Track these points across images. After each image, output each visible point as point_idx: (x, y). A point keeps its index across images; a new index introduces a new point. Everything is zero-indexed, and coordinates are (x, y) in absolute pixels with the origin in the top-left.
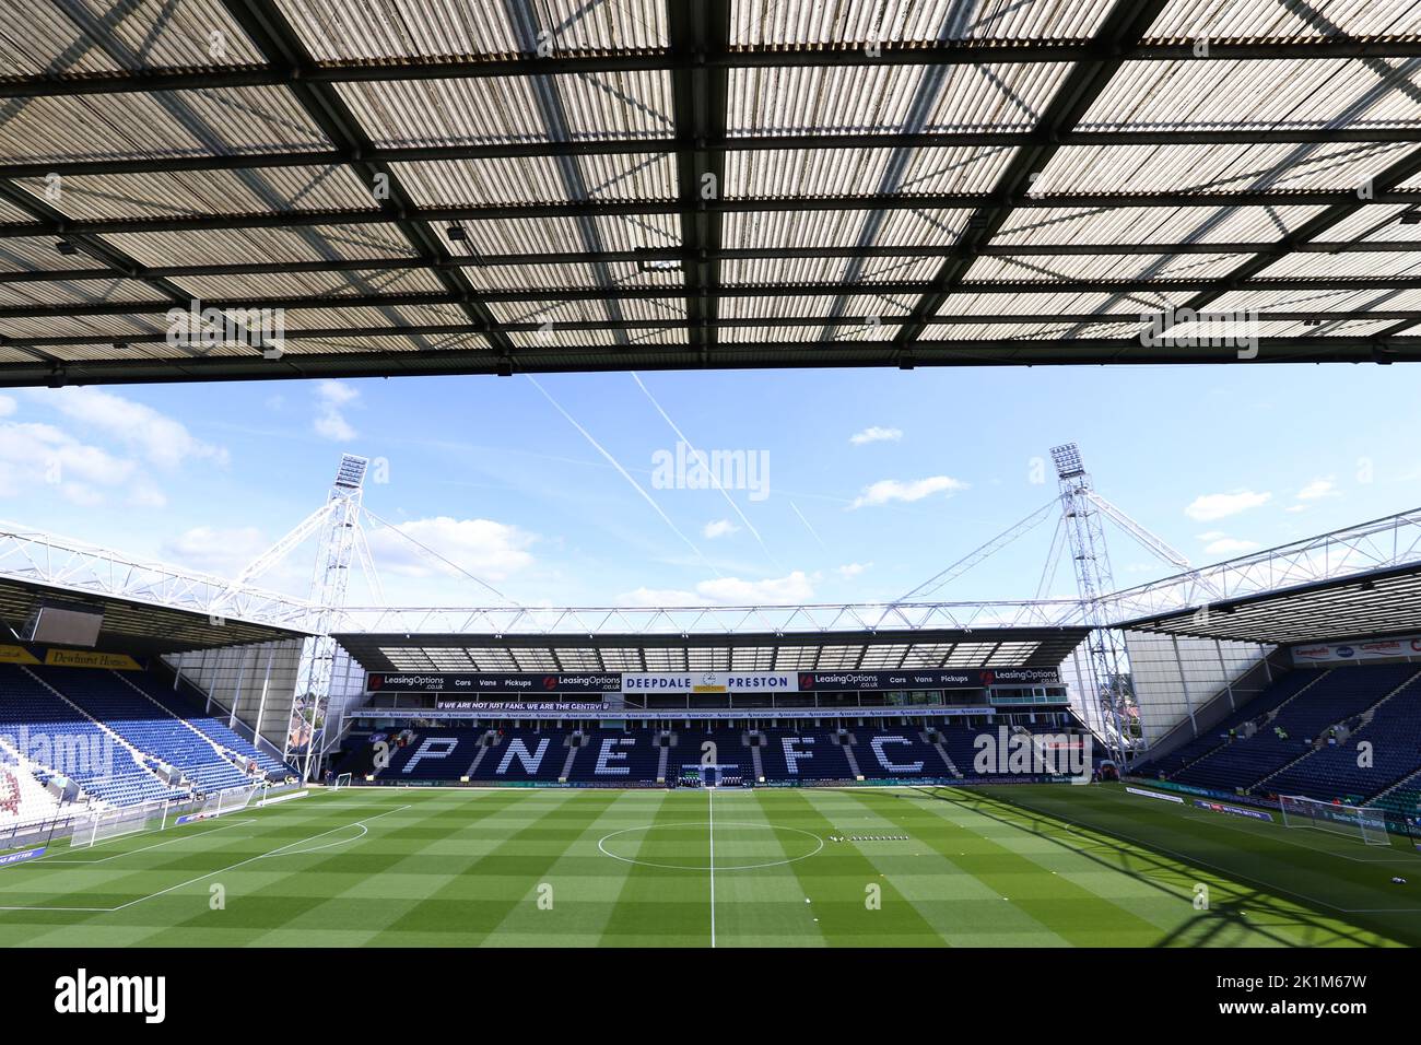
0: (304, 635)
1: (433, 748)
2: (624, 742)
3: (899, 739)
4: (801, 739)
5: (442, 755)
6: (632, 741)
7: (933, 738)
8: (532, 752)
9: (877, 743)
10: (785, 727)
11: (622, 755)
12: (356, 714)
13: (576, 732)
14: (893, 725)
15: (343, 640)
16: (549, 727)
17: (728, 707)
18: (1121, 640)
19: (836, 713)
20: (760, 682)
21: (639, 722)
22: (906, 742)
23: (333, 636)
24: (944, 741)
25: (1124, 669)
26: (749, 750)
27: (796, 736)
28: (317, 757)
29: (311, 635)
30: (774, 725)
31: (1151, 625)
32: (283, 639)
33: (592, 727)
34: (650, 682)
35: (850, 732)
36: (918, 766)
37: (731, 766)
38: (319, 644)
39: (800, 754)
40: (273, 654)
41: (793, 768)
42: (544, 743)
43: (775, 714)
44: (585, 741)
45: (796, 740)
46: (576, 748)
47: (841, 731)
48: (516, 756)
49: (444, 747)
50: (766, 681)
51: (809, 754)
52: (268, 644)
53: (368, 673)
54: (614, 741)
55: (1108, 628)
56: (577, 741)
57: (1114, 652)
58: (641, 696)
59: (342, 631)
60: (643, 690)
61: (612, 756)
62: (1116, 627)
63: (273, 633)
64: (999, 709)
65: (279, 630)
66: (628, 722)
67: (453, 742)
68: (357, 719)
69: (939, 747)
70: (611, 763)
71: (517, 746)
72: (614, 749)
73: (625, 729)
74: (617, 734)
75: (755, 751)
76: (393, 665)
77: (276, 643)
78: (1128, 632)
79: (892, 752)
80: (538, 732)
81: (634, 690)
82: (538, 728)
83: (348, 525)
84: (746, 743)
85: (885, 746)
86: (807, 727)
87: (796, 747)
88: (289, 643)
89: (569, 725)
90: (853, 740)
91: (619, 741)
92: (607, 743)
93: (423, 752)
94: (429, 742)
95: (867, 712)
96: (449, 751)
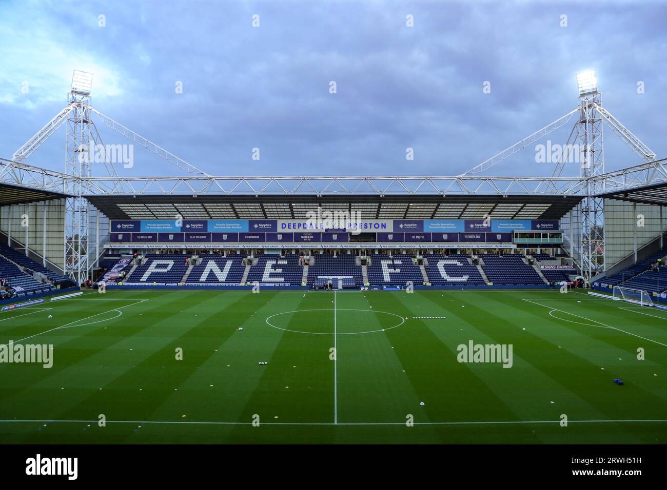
0: (65, 196)
1: (158, 266)
2: (280, 262)
3: (455, 262)
4: (393, 262)
5: (164, 270)
6: (285, 262)
7: (476, 262)
8: (222, 269)
9: (441, 265)
10: (383, 254)
11: (279, 271)
12: (106, 246)
13: (249, 257)
14: (451, 253)
15: (92, 199)
16: (232, 254)
17: (347, 241)
18: (602, 205)
19: (417, 246)
20: (369, 226)
21: (290, 250)
22: (459, 264)
23: (85, 197)
24: (483, 263)
25: (600, 223)
26: (360, 268)
27: (390, 259)
28: (86, 272)
29: (70, 196)
30: (377, 253)
31: (622, 196)
32: (51, 199)
33: (260, 253)
34: (297, 225)
35: (424, 257)
36: (465, 278)
37: (348, 277)
38: (76, 202)
39: (392, 271)
40: (46, 209)
41: (387, 279)
42: (229, 264)
43: (378, 245)
44: (255, 261)
45: (390, 262)
46: (249, 267)
47: (419, 257)
48: (211, 271)
49: (166, 266)
50: (373, 226)
51: (398, 271)
52: (42, 203)
53: (110, 221)
54: (274, 262)
55: (595, 197)
56: (250, 262)
57: (595, 212)
58: (291, 234)
59: (91, 194)
60: (292, 231)
61: (273, 271)
62: (599, 196)
63: (44, 196)
64: (519, 245)
65: (47, 193)
66: (283, 250)
67: (171, 263)
68: (108, 250)
69: (479, 267)
70: (272, 275)
71: (212, 265)
72: (274, 267)
73: (281, 254)
74: (276, 258)
75: (364, 268)
76: (127, 215)
77: (47, 202)
78: (606, 200)
79: (450, 270)
80: (225, 257)
81: (287, 230)
82: (225, 254)
83: (84, 121)
84: (358, 262)
85: (446, 266)
86: (397, 253)
87: (389, 266)
88: (56, 202)
89: (244, 253)
90: (426, 261)
91: (277, 262)
92: (269, 263)
93: (152, 269)
94: (155, 263)
95: (436, 246)
96: (169, 268)
